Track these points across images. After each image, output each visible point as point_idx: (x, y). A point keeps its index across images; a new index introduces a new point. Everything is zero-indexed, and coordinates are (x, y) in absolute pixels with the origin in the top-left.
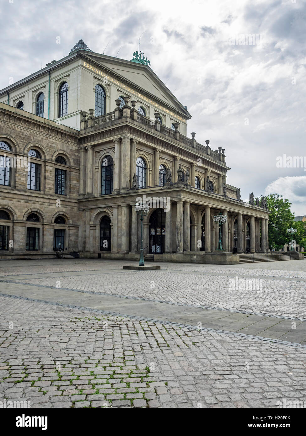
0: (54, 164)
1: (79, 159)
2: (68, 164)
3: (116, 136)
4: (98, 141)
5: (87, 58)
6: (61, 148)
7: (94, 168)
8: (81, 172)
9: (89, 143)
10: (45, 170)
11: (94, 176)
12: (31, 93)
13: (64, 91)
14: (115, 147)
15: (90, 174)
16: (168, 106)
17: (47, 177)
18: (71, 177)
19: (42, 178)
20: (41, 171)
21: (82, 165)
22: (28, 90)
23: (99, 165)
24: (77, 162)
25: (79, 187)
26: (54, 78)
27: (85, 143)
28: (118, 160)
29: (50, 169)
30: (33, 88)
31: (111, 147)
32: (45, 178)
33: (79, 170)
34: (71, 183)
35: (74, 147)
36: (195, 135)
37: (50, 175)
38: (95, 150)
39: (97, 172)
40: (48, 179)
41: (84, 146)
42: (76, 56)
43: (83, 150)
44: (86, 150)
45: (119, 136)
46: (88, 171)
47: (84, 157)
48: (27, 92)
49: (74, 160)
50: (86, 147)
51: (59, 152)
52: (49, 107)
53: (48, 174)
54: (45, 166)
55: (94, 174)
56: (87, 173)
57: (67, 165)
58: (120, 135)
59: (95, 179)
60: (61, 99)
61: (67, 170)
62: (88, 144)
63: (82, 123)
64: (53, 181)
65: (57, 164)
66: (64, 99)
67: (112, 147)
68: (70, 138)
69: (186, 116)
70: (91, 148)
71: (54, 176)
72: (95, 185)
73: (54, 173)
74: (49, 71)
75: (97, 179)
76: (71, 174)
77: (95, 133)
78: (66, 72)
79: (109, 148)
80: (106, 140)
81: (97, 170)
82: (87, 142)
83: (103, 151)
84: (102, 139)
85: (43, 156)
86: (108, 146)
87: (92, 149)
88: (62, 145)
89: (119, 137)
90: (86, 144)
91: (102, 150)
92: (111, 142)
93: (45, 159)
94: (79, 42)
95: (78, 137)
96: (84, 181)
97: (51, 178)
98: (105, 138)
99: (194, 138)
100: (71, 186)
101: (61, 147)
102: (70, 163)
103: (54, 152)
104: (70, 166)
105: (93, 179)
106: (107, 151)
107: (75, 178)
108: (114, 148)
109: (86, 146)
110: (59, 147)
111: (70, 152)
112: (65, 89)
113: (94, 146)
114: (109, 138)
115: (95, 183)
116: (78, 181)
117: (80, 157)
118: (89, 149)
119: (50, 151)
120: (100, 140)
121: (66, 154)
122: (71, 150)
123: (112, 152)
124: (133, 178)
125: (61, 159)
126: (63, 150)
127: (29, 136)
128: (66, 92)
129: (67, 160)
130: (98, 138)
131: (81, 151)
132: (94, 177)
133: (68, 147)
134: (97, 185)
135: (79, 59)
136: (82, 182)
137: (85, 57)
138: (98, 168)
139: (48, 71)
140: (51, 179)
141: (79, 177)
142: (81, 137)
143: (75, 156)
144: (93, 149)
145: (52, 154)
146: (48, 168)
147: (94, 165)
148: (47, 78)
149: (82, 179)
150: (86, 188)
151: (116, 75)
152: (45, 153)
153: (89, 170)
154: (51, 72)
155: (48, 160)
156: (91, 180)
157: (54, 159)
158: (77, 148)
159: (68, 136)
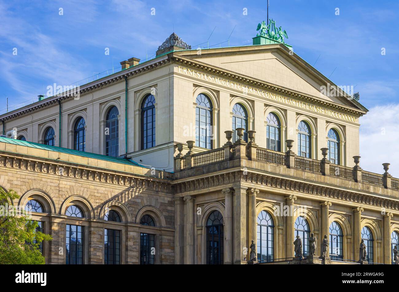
0: (138, 228)
1: (173, 215)
2: (158, 224)
3: (226, 184)
4: (200, 190)
5: (183, 60)
6: (149, 204)
7: (196, 228)
8: (177, 235)
9: (188, 193)
10: (127, 238)
11: (196, 240)
12: (97, 106)
13: (148, 108)
14: (225, 200)
15: (190, 238)
16: (320, 101)
17: (129, 248)
18: (163, 244)
19: (124, 250)
20: (122, 239)
21: (179, 223)
22: (92, 101)
23: (203, 225)
24: (171, 220)
25: (174, 257)
26: (133, 87)
27: (181, 192)
28: (230, 219)
29: (133, 236)
30: (99, 99)
31: (219, 199)
32: (127, 250)
33: (174, 232)
34: (163, 253)
35: (166, 199)
36: (360, 160)
37: (134, 245)
38: (196, 201)
39: (200, 234)
40: (131, 250)
41: (181, 196)
42: (167, 59)
43: (179, 202)
44: (183, 201)
45: (230, 185)
46: (186, 234)
47: (180, 211)
48: (92, 103)
49: (166, 217)
50: (183, 198)
51: (144, 210)
52: (127, 132)
53: (130, 243)
54: (127, 232)
55: (196, 238)
56: (185, 236)
57: (157, 226)
58: (231, 183)
59: (197, 245)
60: (145, 119)
61: (158, 233)
62: (186, 193)
63: (177, 160)
64: (138, 253)
65: (143, 226)
66: (150, 119)
67: (221, 199)
68: (160, 187)
69: (356, 112)
70: (190, 200)
71: (139, 246)
72: (197, 255)
73: (139, 240)
74: (126, 77)
75: (201, 246)
76: (162, 239)
77: (197, 178)
78: (151, 81)
79: (217, 200)
80: (212, 189)
81: (199, 232)
82: (185, 191)
83: (208, 204)
84: (206, 187)
85: (123, 218)
86: (215, 197)
87: (192, 200)
88: (149, 198)
89: (230, 187)
90: (183, 194)
91: (206, 202)
92: (219, 191)
93: (127, 222)
94: (171, 37)
95: (171, 183)
96: (180, 248)
97: (135, 248)
98: (211, 187)
99: (358, 165)
100: (163, 257)
101: (147, 201)
102: (160, 223)
103: (138, 210)
104: (161, 226)
105: (194, 245)
106: (214, 204)
107: (168, 244)
108: (223, 201)
109: (183, 196)
110: (145, 201)
111: (160, 207)
112: (150, 104)
113: (194, 197)
114: (217, 187)
115: (197, 252)
116: (173, 248)
117: (174, 212)
118: (188, 200)
119: (134, 209)
120: (204, 188)
121: (154, 210)
122: (162, 204)
123: (221, 207)
124: (251, 247)
125: (147, 220)
126: (150, 206)
127: (106, 193)
128: (151, 110)
129: (156, 219)
130: (201, 186)
131: (176, 202)
132: (196, 243)
133: (157, 199)
134: (201, 254)
135: (171, 62)
136: (178, 249)
137: (179, 59)
138: (202, 229)
139: (124, 76)
140: (134, 250)
141: (174, 243)
142: (177, 183)
143: (168, 211)
144: (194, 200)
145: (135, 213)
146: (131, 234)
147: (195, 224)
148: (122, 86)
149: (178, 245)
150: (185, 258)
151: (228, 74)
152: (127, 213)
153: (188, 233)
154: (129, 78)
155: (131, 223)
156: (192, 248)
157: (138, 220)
158: (169, 199)
159: (158, 184)
